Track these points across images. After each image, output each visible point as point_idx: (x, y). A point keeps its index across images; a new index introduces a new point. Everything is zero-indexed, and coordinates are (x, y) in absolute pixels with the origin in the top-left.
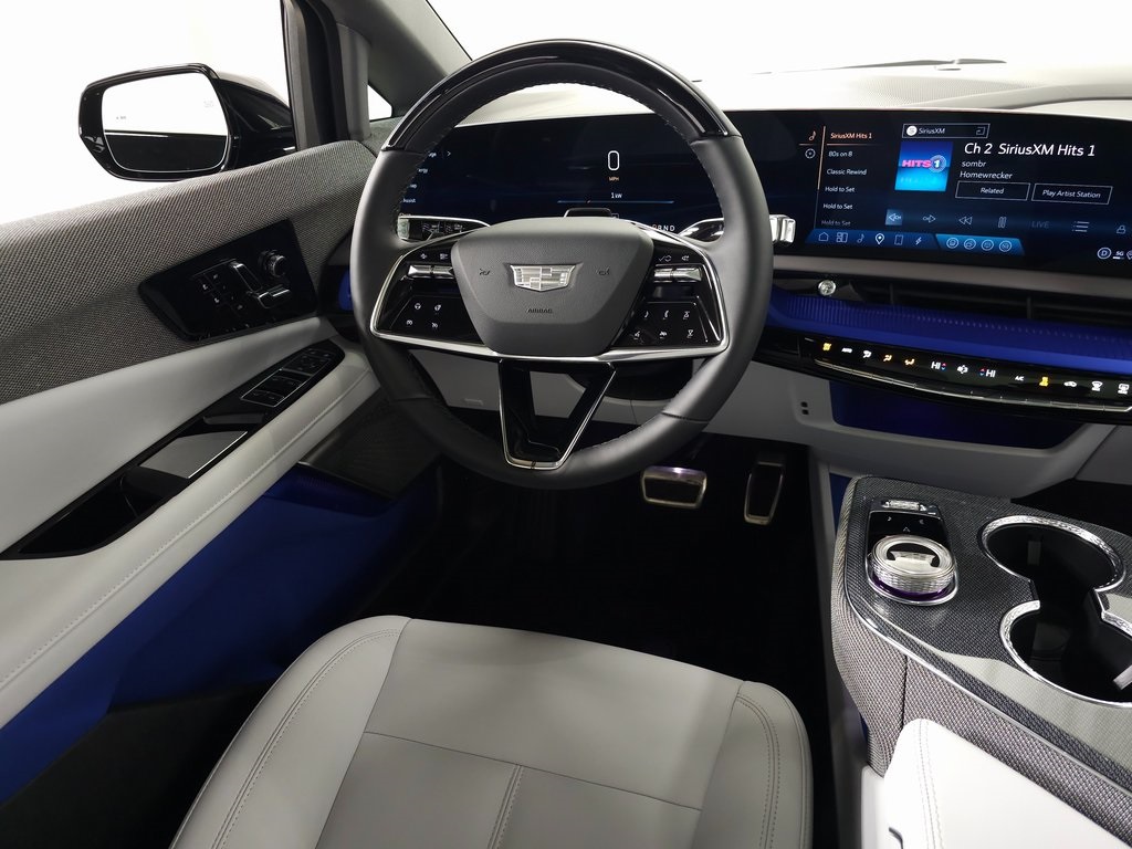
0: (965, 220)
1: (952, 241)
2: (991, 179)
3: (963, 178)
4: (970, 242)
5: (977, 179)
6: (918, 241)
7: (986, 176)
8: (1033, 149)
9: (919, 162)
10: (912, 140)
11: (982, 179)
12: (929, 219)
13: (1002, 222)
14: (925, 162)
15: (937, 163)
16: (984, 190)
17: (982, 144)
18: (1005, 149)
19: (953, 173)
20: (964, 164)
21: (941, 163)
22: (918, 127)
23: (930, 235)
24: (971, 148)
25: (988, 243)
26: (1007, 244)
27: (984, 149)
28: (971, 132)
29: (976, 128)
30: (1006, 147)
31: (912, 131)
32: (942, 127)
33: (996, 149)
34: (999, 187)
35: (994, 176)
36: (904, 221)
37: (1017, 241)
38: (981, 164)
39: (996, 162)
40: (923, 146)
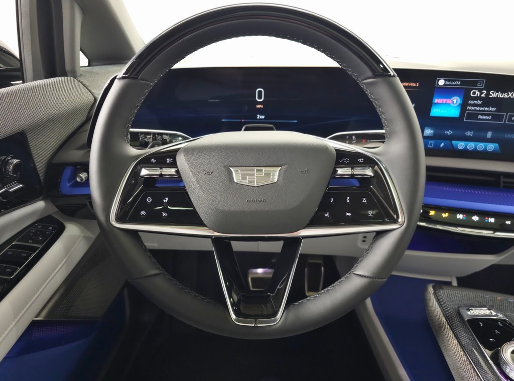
0: (469, 133)
1: (461, 145)
2: (484, 111)
3: (469, 110)
4: (471, 146)
5: (477, 111)
6: (442, 145)
7: (481, 109)
8: (508, 94)
9: (445, 100)
10: (441, 88)
11: (480, 111)
12: (449, 132)
13: (489, 135)
14: (448, 100)
15: (455, 101)
16: (480, 117)
17: (480, 91)
18: (493, 94)
19: (463, 107)
20: (470, 102)
21: (457, 101)
22: (445, 80)
23: (448, 142)
24: (474, 93)
25: (481, 146)
26: (491, 147)
27: (481, 93)
28: (474, 84)
29: (477, 82)
30: (493, 93)
31: (441, 82)
32: (459, 81)
33: (488, 94)
34: (488, 115)
35: (486, 109)
36: (434, 134)
37: (497, 145)
38: (479, 102)
39: (487, 101)
40: (447, 91)
